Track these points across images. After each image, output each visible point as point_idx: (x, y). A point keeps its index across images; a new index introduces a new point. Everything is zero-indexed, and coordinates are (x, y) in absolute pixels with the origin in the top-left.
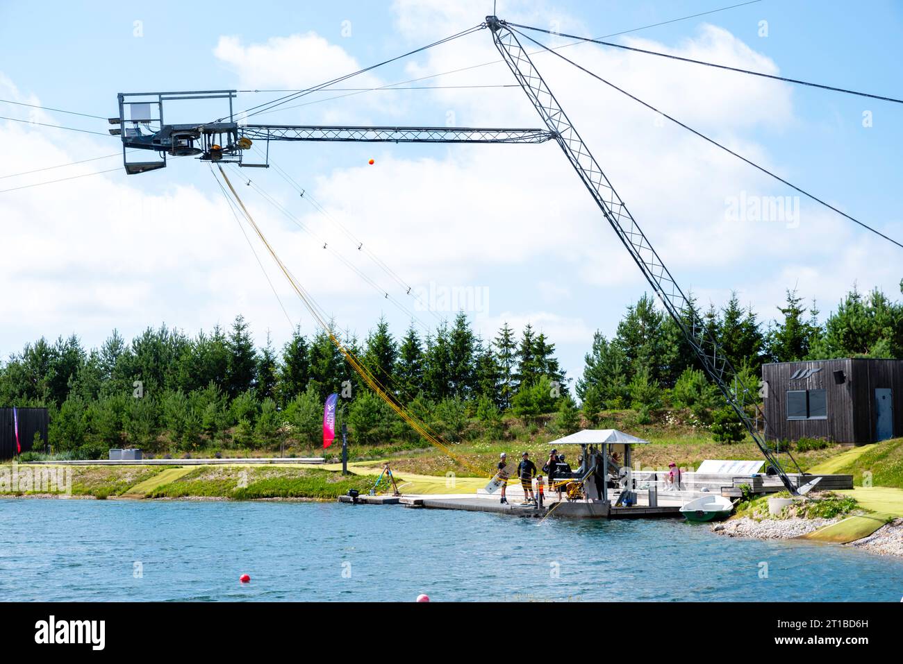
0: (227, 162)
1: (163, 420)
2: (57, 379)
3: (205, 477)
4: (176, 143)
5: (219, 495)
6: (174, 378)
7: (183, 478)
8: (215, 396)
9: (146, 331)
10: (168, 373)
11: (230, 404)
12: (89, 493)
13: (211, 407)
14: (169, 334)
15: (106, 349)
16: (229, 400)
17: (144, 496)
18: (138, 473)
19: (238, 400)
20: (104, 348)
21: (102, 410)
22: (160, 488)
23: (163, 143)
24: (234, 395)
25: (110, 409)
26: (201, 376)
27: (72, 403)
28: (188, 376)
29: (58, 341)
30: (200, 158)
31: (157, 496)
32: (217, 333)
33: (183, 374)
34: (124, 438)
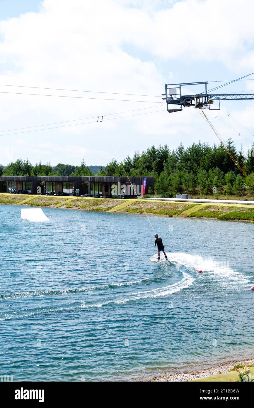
0: (205, 108)
1: (198, 182)
2: (160, 162)
3: (210, 210)
4: (186, 102)
5: (214, 218)
6: (204, 163)
7: (201, 210)
8: (218, 173)
9: (193, 144)
10: (201, 161)
11: (224, 176)
12: (167, 214)
13: (216, 177)
14: (202, 145)
15: (178, 151)
16: (224, 175)
17: (186, 216)
18: (185, 206)
19: (227, 175)
20: (177, 151)
21: (175, 176)
22: (192, 213)
23: (181, 103)
24: (226, 172)
25: (178, 177)
26: (215, 162)
27: (164, 174)
28: (209, 162)
29: (159, 147)
30: (195, 107)
31: (191, 217)
32: (222, 144)
33: (207, 162)
34: (183, 188)
